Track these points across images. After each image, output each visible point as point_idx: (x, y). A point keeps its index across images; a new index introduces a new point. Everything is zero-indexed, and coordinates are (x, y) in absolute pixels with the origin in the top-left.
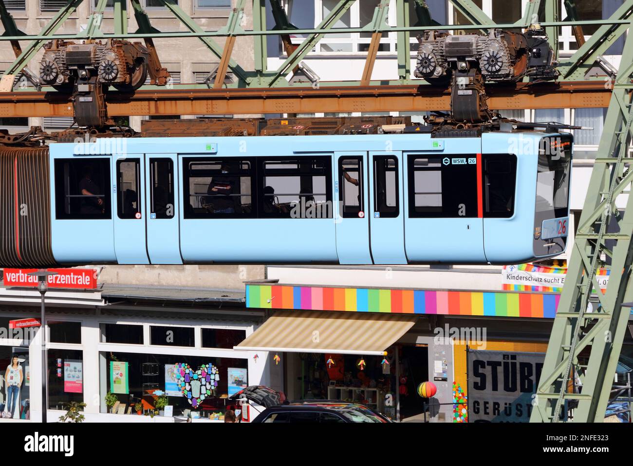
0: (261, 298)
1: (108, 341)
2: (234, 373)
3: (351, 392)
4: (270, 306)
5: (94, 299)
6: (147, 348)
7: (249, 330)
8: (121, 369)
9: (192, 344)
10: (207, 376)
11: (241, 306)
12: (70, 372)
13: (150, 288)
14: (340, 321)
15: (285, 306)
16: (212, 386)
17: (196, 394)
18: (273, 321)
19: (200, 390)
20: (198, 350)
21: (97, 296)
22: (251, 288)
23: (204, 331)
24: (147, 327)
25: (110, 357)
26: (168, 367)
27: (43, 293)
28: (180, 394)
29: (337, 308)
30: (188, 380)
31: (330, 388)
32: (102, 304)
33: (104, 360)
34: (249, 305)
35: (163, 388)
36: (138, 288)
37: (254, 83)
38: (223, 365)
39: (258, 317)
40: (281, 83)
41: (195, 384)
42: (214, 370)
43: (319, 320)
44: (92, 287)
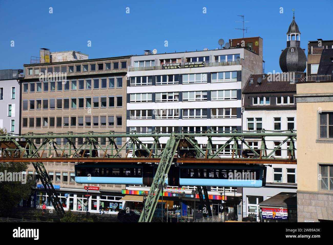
0: (124, 192)
1: (101, 199)
2: (120, 204)
3: (138, 208)
4: (126, 194)
5: (98, 192)
6: (107, 200)
7: (123, 197)
8: (103, 203)
9: (114, 199)
10: (116, 205)
11: (121, 193)
12: (95, 204)
13: (108, 190)
14: (137, 196)
15: (128, 194)
16: (117, 206)
17: (114, 208)
18: (126, 196)
19: (115, 207)
20: (115, 201)
21: (99, 191)
22: (123, 190)
23: (116, 197)
24: (107, 196)
25: (101, 201)
26: (110, 203)
27: (88, 190)
28: (112, 208)
29: (136, 194)
30: (113, 205)
31: (135, 207)
32: (100, 193)
33: (100, 202)
34: (122, 193)
35: (109, 206)
36: (106, 190)
37: (111, 157)
38: (119, 203)
39: (124, 195)
40: (115, 157)
41: (114, 206)
42: (117, 204)
43: (133, 196)
44: (98, 190)
